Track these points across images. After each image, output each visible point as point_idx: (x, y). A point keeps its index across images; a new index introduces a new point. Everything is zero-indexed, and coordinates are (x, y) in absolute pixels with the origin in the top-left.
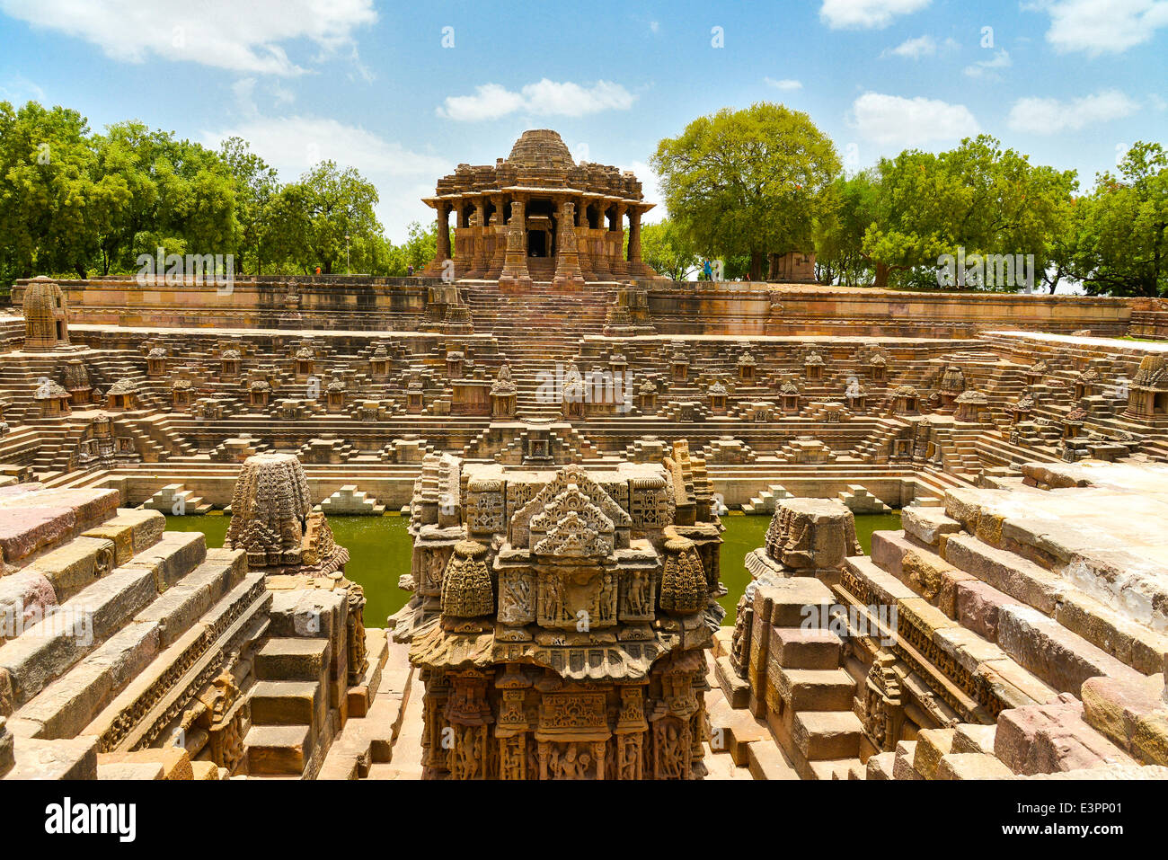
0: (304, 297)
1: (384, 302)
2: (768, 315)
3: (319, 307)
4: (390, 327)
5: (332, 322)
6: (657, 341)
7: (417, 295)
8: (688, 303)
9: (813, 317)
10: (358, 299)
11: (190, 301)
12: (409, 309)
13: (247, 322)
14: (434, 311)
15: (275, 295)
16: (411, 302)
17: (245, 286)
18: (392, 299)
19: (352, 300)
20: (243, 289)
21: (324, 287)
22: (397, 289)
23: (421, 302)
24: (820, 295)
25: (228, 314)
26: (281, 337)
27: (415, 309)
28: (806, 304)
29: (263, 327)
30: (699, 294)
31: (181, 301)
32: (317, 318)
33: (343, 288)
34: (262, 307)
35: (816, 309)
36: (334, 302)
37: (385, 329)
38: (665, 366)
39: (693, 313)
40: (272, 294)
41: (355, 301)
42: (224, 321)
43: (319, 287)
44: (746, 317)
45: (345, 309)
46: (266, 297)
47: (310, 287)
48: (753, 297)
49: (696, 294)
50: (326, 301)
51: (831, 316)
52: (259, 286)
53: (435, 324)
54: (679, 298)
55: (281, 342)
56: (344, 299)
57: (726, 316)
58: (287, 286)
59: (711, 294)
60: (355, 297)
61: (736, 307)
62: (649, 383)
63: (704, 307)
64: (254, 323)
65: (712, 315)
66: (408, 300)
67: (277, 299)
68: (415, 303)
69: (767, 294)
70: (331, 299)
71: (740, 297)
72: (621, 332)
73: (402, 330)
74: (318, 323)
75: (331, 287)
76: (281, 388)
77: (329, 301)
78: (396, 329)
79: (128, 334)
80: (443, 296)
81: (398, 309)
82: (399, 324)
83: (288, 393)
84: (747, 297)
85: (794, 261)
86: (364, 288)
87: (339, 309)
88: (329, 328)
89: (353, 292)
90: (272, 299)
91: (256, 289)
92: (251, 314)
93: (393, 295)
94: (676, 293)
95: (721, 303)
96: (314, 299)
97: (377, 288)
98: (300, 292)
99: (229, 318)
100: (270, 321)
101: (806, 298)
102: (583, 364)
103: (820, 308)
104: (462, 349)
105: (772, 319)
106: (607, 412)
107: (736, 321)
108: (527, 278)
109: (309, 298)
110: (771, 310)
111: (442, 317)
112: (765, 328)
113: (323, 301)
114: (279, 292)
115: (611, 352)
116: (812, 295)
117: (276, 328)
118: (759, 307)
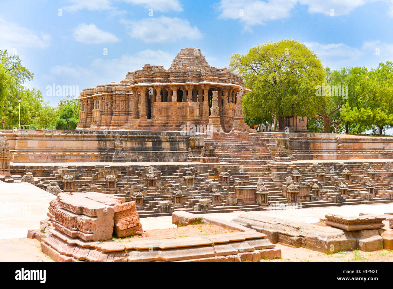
0: (124, 143)
1: (166, 145)
2: (338, 149)
3: (132, 149)
4: (172, 160)
5: (141, 157)
6: (306, 163)
7: (183, 141)
8: (305, 144)
9: (355, 150)
10: (153, 144)
11: (57, 146)
12: (179, 149)
13: (94, 159)
14: (195, 150)
15: (108, 142)
16: (180, 145)
17: (89, 137)
18: (170, 144)
19: (149, 145)
20: (89, 139)
21: (134, 137)
22: (173, 138)
23: (185, 145)
24: (356, 139)
25: (82, 153)
26: (132, 166)
27: (183, 149)
28: (351, 144)
29: (103, 161)
30: (309, 139)
31: (51, 146)
32: (133, 155)
33: (144, 137)
34: (100, 149)
35: (356, 146)
36: (140, 146)
37: (169, 161)
38: (315, 176)
39: (307, 149)
40: (105, 141)
41: (151, 145)
42: (79, 158)
43: (131, 137)
44: (329, 150)
45: (146, 149)
46: (102, 143)
47: (126, 137)
48: (331, 141)
49: (307, 139)
50: (136, 145)
51: (361, 149)
52: (98, 137)
53: (197, 157)
54: (301, 142)
55: (131, 169)
56: (145, 144)
57: (321, 150)
58: (114, 137)
59: (313, 139)
60: (151, 143)
61: (324, 146)
62: (315, 184)
63: (311, 146)
64: (97, 159)
65: (316, 150)
66: (178, 144)
67: (109, 145)
68: (182, 146)
69: (336, 139)
70: (138, 144)
71: (326, 141)
72: (286, 159)
73: (178, 161)
74: (133, 158)
75: (138, 137)
76: (148, 195)
77: (137, 145)
78: (175, 161)
79: (42, 167)
80: (199, 142)
81: (174, 150)
82: (176, 157)
83: (153, 198)
84: (329, 141)
85: (298, 120)
86: (156, 138)
87: (143, 150)
88: (140, 161)
89: (150, 140)
90: (106, 144)
91: (97, 139)
92: (95, 153)
93: (171, 141)
94: (299, 139)
95: (318, 144)
96: (129, 144)
97: (162, 138)
98: (121, 140)
99: (83, 156)
100: (107, 157)
101: (352, 141)
102: (281, 176)
103: (357, 146)
104: (226, 170)
105: (340, 151)
106: (304, 200)
107: (325, 153)
108: (223, 131)
109: (126, 143)
110: (339, 147)
111: (200, 153)
112: (338, 156)
113: (134, 145)
114: (110, 140)
115: (292, 170)
116: (353, 139)
117: (111, 161)
118: (333, 146)
